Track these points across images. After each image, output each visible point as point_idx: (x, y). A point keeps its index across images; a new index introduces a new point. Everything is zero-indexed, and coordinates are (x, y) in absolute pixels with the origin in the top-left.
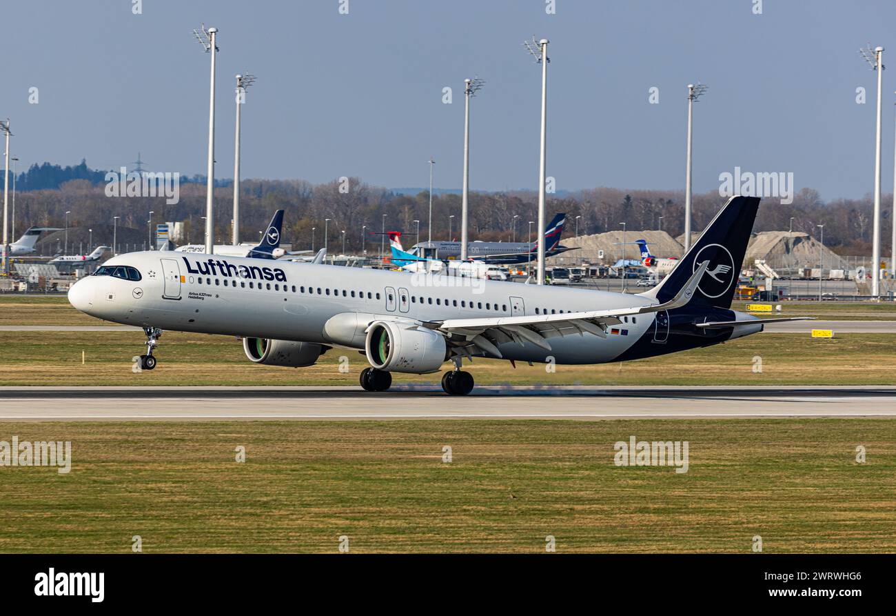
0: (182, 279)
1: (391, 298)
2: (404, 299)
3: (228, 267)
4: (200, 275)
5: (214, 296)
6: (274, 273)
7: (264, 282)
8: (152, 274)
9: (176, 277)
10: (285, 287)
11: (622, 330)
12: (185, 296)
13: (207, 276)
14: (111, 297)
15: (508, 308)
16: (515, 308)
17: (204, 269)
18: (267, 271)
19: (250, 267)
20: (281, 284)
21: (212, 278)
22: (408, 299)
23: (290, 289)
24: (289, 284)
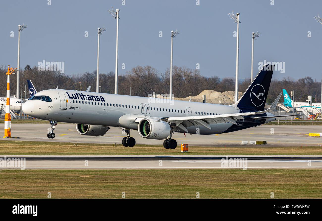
0: (67, 101)
1: (143, 108)
2: (148, 108)
4: (73, 99)
5: (79, 108)
6: (100, 98)
7: (97, 102)
8: (56, 99)
9: (65, 100)
10: (105, 104)
12: (68, 108)
14: (40, 109)
15: (186, 112)
16: (188, 112)
17: (75, 97)
18: (97, 97)
19: (91, 96)
20: (103, 103)
22: (149, 108)
23: (106, 105)
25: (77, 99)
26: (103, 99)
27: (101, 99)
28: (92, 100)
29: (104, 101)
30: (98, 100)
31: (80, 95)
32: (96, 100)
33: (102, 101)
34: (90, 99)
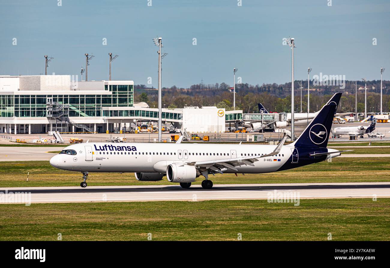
0: (93, 153)
1: (180, 154)
2: (186, 154)
3: (112, 147)
4: (100, 151)
5: (106, 158)
6: (131, 148)
7: (127, 152)
9: (91, 152)
10: (136, 153)
11: (278, 159)
12: (94, 159)
13: (103, 151)
14: (65, 162)
15: (230, 154)
16: (233, 154)
17: (102, 148)
18: (129, 147)
19: (122, 147)
20: (134, 152)
21: (105, 152)
22: (188, 154)
23: (138, 153)
24: (138, 152)
25: (104, 150)
26: (135, 149)
27: (133, 149)
28: (121, 150)
29: (136, 150)
30: (129, 149)
31: (109, 146)
32: (126, 150)
33: (134, 151)
34: (119, 149)
